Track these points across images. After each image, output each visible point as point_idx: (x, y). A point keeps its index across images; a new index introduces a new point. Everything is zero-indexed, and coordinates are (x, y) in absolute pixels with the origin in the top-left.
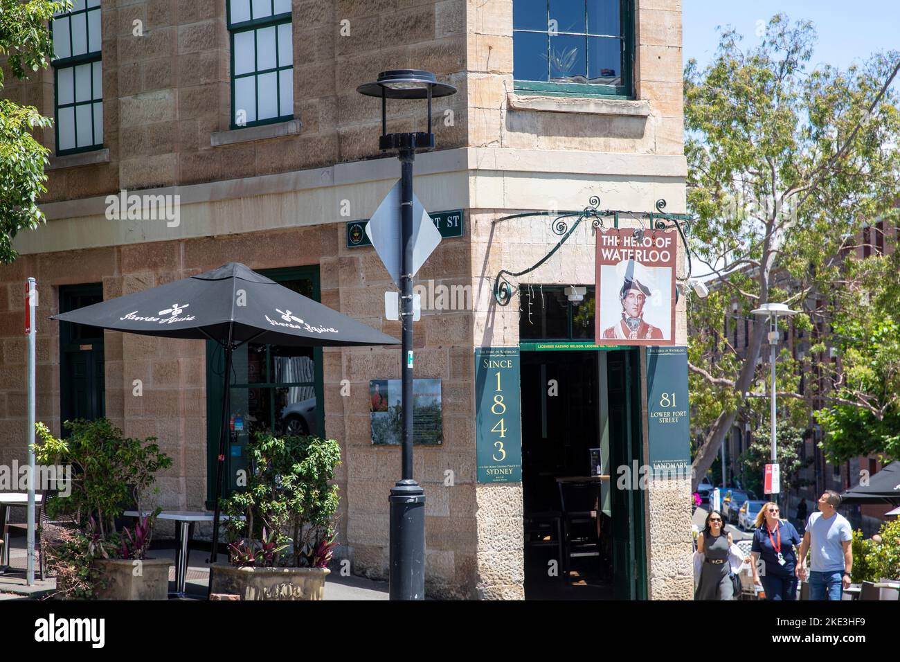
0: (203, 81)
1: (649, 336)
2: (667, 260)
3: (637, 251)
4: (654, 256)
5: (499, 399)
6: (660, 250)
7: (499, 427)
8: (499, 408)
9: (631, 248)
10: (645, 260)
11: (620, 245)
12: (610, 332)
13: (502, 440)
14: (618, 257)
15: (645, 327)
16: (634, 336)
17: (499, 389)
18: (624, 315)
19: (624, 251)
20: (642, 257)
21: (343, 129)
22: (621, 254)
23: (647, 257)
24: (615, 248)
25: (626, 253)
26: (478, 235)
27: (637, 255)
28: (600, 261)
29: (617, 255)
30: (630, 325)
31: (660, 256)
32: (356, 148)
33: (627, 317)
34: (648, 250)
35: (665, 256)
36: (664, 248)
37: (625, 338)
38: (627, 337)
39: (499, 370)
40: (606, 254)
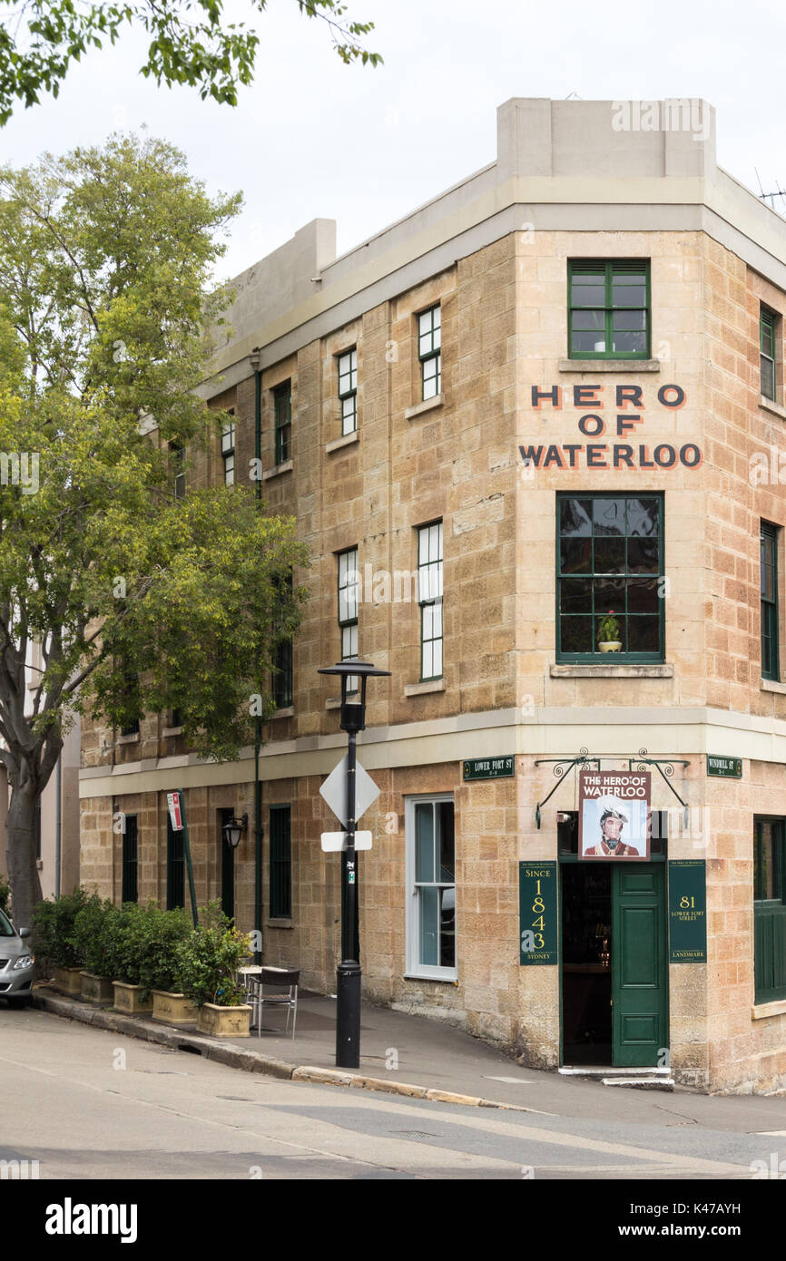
0: (403, 645)
1: (626, 853)
2: (643, 795)
3: (615, 788)
4: (631, 792)
5: (539, 901)
6: (636, 788)
7: (539, 923)
8: (539, 908)
9: (610, 786)
10: (623, 795)
11: (602, 784)
12: (591, 851)
13: (541, 932)
14: (599, 793)
15: (623, 847)
16: (613, 854)
17: (539, 893)
18: (603, 837)
19: (604, 788)
20: (620, 793)
21: (463, 689)
22: (601, 791)
23: (625, 793)
24: (596, 786)
25: (606, 790)
26: (523, 774)
27: (615, 792)
28: (583, 796)
29: (597, 791)
30: (609, 845)
31: (636, 792)
32: (468, 703)
33: (607, 839)
34: (626, 787)
35: (641, 792)
36: (640, 786)
37: (604, 855)
38: (606, 853)
39: (540, 878)
40: (588, 791)
